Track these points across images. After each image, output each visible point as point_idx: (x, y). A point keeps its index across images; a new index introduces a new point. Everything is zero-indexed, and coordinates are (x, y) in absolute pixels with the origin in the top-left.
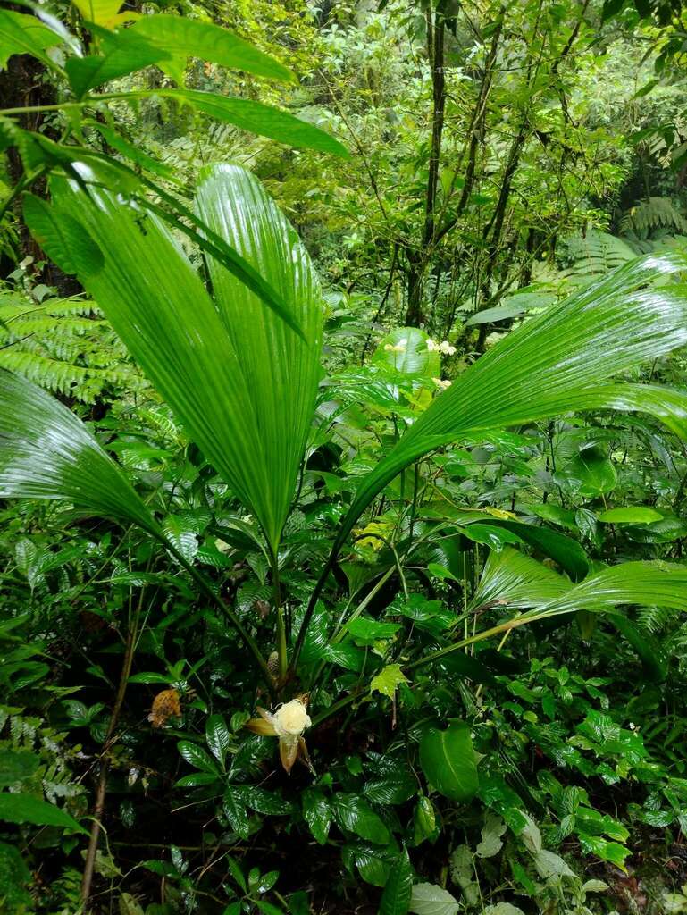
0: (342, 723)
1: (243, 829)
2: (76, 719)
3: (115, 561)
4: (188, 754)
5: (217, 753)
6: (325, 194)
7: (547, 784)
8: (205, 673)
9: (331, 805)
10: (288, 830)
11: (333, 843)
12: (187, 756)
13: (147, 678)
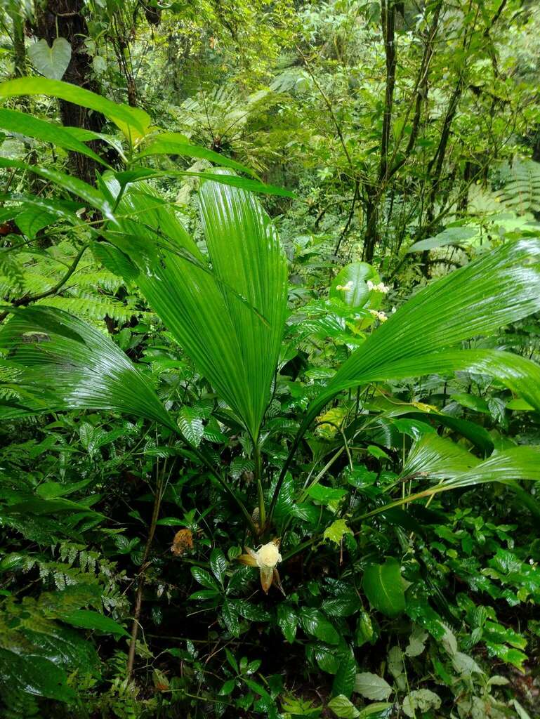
0: (305, 559)
1: (235, 631)
2: (121, 548)
3: (147, 438)
4: (198, 576)
5: (218, 576)
6: (301, 145)
7: (464, 603)
8: (210, 518)
9: (298, 615)
10: (267, 632)
11: (299, 642)
12: (197, 577)
13: (170, 522)
